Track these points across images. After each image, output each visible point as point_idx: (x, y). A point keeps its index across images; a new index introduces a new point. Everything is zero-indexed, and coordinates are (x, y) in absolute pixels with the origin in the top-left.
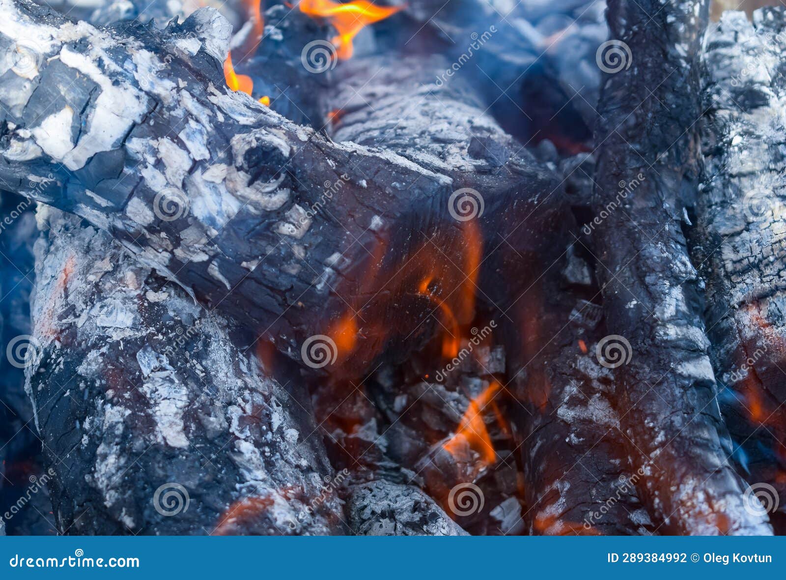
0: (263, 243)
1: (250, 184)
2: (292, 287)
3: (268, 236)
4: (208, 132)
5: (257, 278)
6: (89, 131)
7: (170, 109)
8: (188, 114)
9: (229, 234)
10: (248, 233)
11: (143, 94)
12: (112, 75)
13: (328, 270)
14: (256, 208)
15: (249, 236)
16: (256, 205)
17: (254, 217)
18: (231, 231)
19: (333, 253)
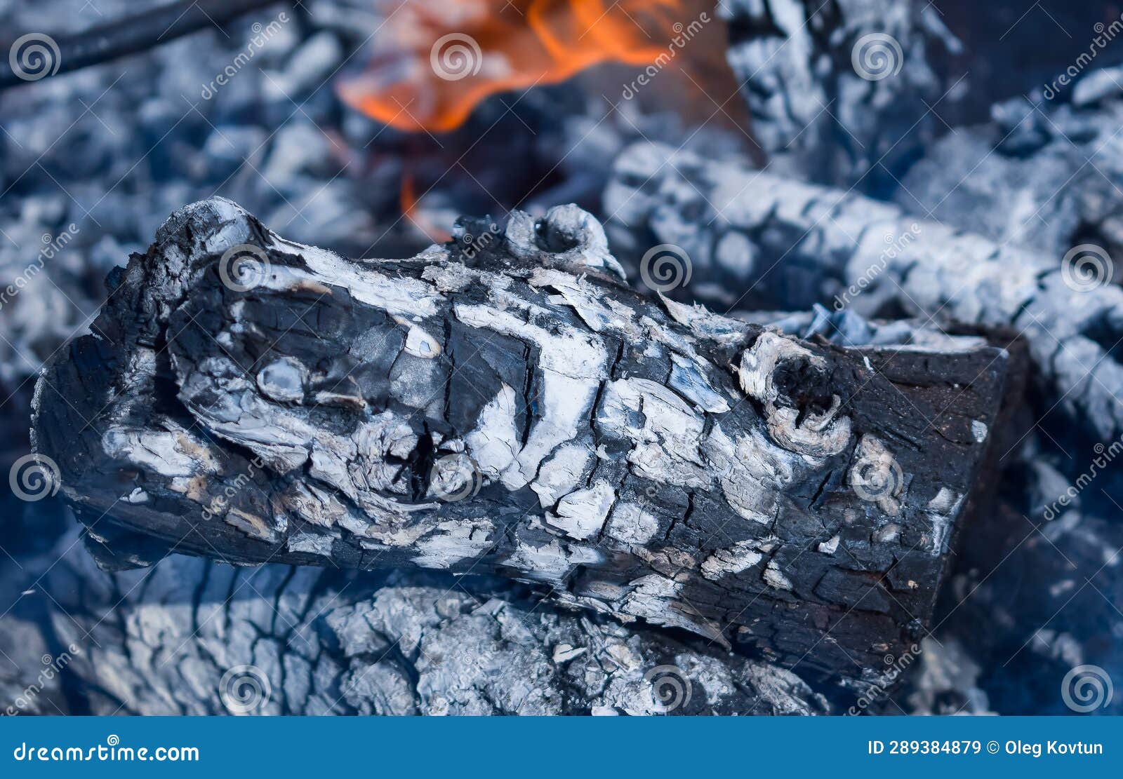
0: (839, 508)
1: (798, 422)
2: (895, 561)
3: (842, 496)
4: (703, 368)
5: (843, 564)
6: (544, 414)
7: (641, 349)
8: (667, 350)
9: (787, 510)
10: (814, 499)
11: (597, 336)
12: (541, 322)
13: (937, 519)
14: (816, 457)
15: (817, 504)
16: (815, 452)
17: (816, 472)
18: (790, 503)
19: (937, 490)
